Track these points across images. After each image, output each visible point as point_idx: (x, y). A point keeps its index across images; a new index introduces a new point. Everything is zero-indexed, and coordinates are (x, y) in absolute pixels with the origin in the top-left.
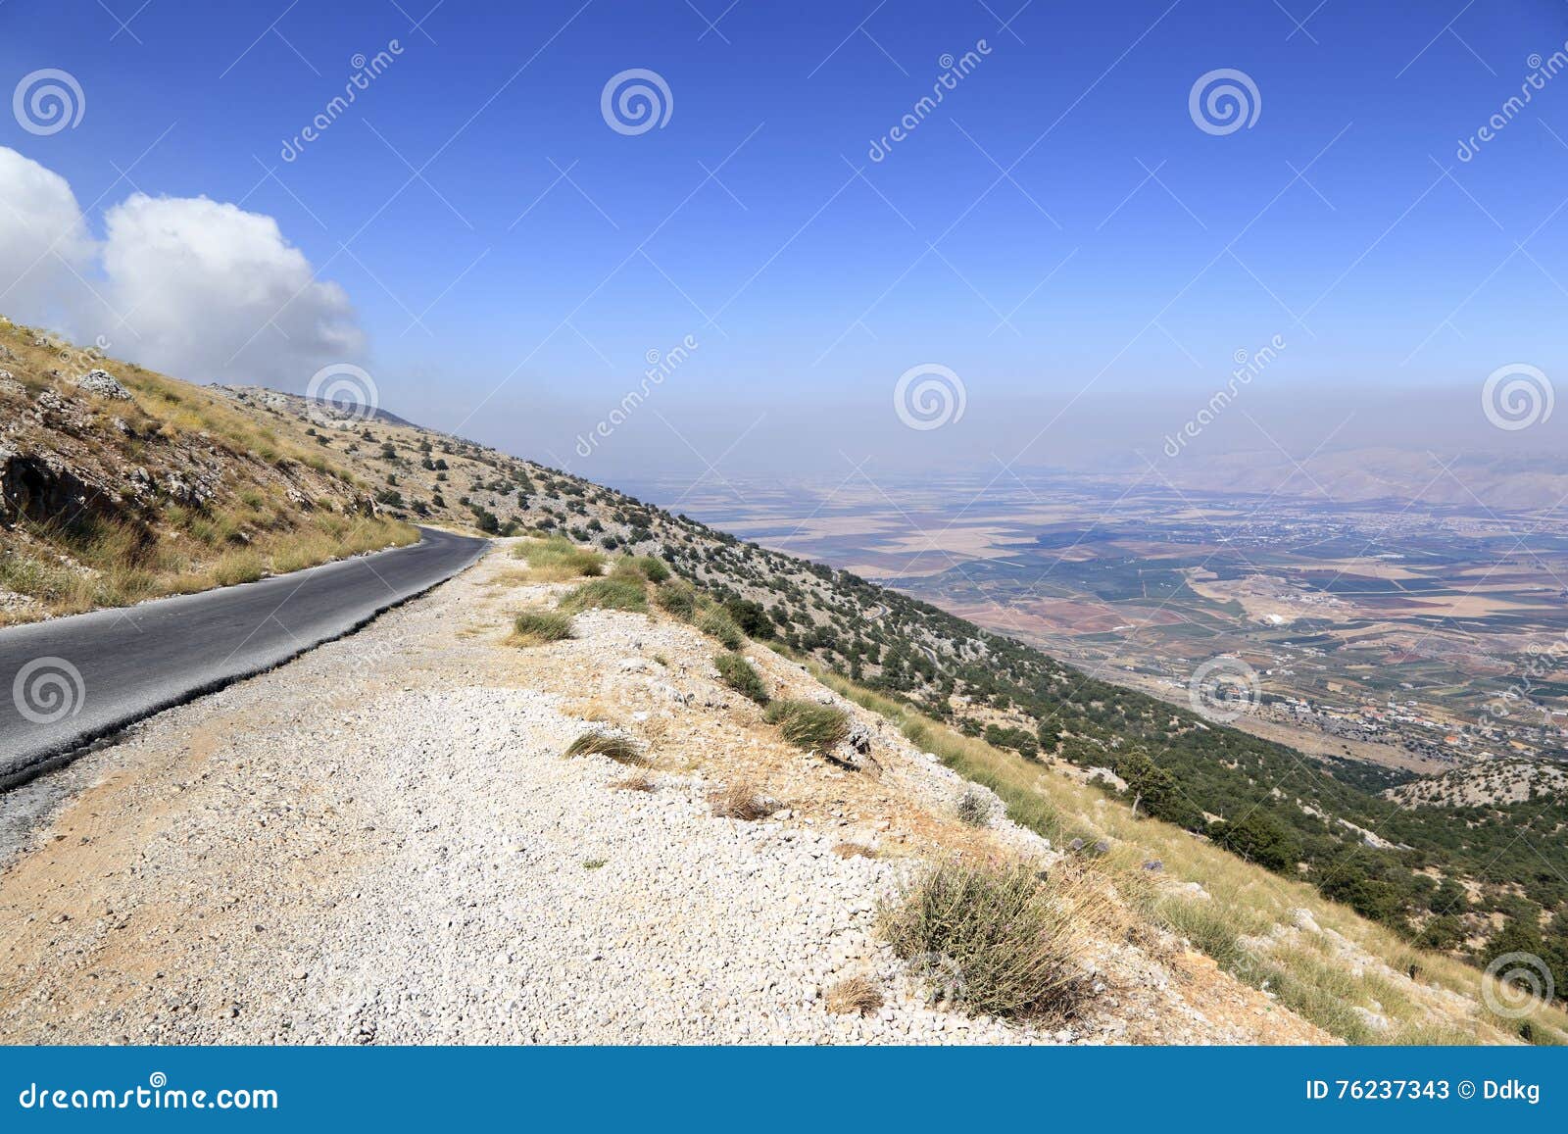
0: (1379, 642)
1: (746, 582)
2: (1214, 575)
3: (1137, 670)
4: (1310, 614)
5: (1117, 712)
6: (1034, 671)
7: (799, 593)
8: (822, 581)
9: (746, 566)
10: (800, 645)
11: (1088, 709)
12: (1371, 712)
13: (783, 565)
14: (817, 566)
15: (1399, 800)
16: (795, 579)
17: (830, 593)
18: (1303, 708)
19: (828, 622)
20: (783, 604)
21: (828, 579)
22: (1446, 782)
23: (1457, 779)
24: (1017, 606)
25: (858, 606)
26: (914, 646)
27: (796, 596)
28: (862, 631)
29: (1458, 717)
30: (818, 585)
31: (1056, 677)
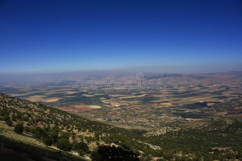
0: (134, 108)
1: (18, 107)
2: (105, 99)
3: (94, 117)
4: (122, 104)
5: (97, 126)
6: (80, 120)
7: (31, 109)
8: (35, 106)
9: (18, 103)
10: (35, 121)
11: (92, 127)
12: (134, 120)
13: (26, 103)
14: (33, 102)
15: (146, 136)
16: (29, 105)
17: (37, 108)
18: (124, 121)
19: (38, 114)
20: (28, 111)
21: (36, 105)
22: (153, 132)
23: (155, 131)
24: (70, 107)
25: (43, 110)
26: (57, 118)
27: (30, 109)
28: (46, 116)
29: (148, 120)
30: (34, 106)
31: (85, 121)
